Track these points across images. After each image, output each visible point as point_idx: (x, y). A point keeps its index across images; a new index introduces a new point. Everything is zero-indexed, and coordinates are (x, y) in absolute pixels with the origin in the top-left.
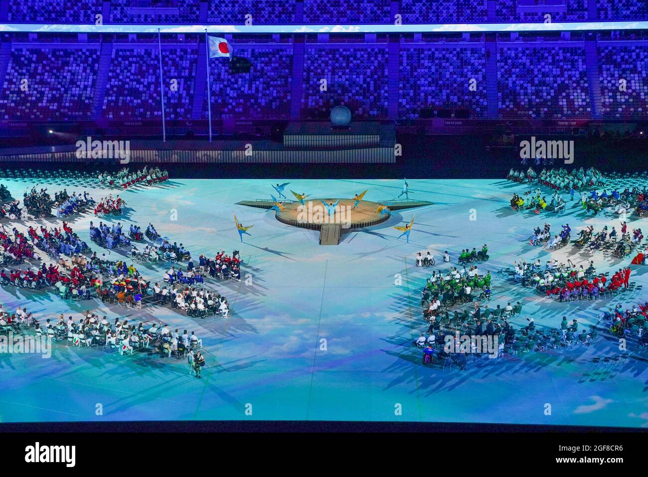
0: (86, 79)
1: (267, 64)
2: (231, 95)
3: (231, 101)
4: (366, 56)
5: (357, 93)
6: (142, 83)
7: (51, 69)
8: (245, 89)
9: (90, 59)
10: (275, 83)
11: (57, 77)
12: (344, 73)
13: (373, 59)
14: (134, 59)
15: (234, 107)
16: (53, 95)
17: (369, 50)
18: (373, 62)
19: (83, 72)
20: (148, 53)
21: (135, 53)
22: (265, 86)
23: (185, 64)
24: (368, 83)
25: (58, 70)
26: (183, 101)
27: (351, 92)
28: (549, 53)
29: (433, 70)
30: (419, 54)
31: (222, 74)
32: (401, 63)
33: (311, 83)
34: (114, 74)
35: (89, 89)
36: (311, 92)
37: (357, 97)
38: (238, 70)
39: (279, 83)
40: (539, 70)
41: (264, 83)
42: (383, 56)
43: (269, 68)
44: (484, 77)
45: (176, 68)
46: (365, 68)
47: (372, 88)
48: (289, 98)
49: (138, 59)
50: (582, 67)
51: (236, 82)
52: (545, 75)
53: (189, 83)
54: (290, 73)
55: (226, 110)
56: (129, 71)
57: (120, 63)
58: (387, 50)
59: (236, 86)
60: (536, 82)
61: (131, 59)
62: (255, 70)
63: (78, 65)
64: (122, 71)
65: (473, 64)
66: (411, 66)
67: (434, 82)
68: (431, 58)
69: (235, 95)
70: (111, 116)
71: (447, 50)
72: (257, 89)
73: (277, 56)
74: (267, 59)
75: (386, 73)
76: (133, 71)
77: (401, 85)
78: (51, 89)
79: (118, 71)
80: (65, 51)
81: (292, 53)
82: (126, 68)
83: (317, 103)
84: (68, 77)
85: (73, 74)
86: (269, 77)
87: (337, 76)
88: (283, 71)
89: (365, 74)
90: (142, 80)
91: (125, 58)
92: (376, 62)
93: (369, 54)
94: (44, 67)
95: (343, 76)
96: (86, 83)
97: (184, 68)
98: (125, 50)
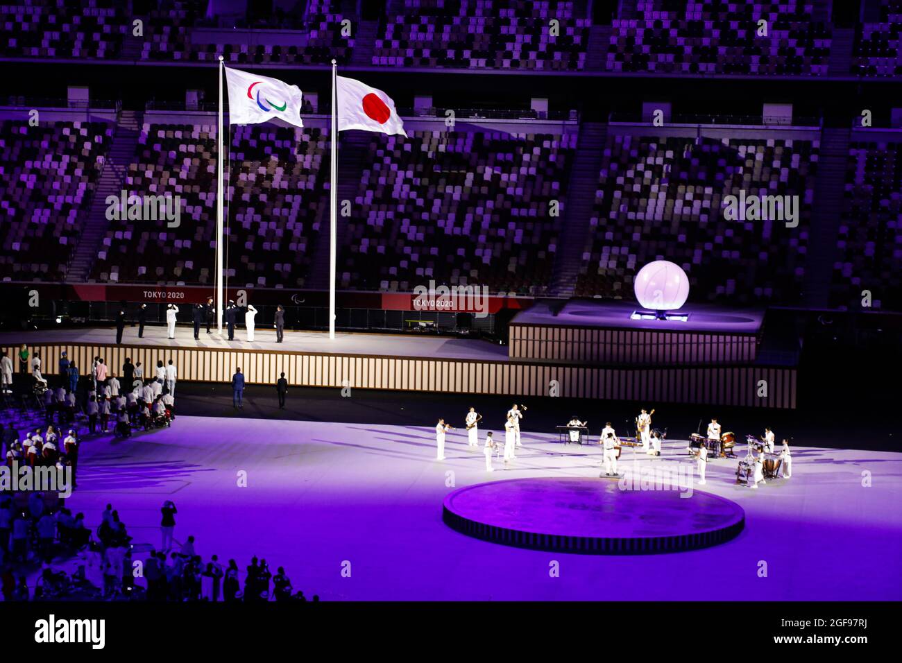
0: (72, 190)
1: (507, 167)
2: (411, 237)
3: (407, 250)
4: (759, 157)
5: (728, 244)
6: (202, 203)
8: (448, 226)
9: (88, 146)
10: (524, 212)
12: (698, 196)
13: (776, 164)
14: (192, 148)
15: (413, 265)
17: (770, 143)
18: (777, 171)
19: (67, 172)
21: (195, 135)
22: (496, 218)
26: (293, 246)
27: (711, 240)
31: (397, 187)
32: (850, 178)
33: (613, 215)
34: (139, 181)
35: (73, 213)
36: (609, 236)
37: (725, 254)
38: (435, 180)
41: (495, 211)
42: (804, 159)
43: (514, 177)
48: (552, 248)
49: (201, 148)
51: (428, 205)
53: (313, 206)
54: (563, 191)
55: (393, 271)
56: (174, 175)
57: (156, 156)
58: (816, 144)
59: (425, 216)
61: (183, 148)
62: (479, 180)
63: (57, 159)
64: (157, 174)
66: (877, 184)
69: (420, 236)
70: (114, 276)
72: (476, 226)
73: (537, 151)
74: (509, 157)
75: (808, 200)
76: (183, 175)
77: (844, 229)
79: (149, 174)
81: (573, 145)
82: (168, 167)
83: (622, 263)
84: (30, 185)
85: (42, 178)
86: (507, 197)
87: (679, 203)
88: (547, 184)
90: (202, 196)
91: (170, 144)
92: (785, 171)
93: (769, 154)
95: (697, 204)
96: (69, 199)
98: (173, 128)
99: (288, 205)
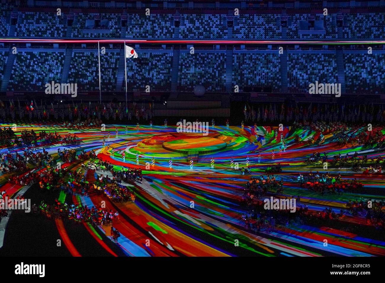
0: (58, 69)
1: (158, 61)
2: (138, 78)
3: (138, 81)
4: (214, 57)
5: (209, 78)
6: (89, 71)
7: (38, 63)
8: (147, 75)
9: (60, 58)
10: (163, 71)
11: (41, 68)
12: (201, 67)
13: (217, 59)
14: (85, 58)
15: (140, 85)
16: (39, 78)
17: (216, 54)
18: (218, 61)
19: (56, 65)
20: (92, 55)
21: (85, 55)
22: (157, 73)
23: (113, 60)
24: (215, 73)
25: (42, 63)
26: (111, 81)
27: (205, 77)
28: (316, 56)
29: (251, 65)
30: (243, 56)
31: (134, 66)
32: (233, 61)
33: (183, 72)
34: (73, 66)
35: (59, 74)
36: (183, 77)
37: (209, 80)
38: (142, 64)
39: (165, 71)
40: (311, 66)
42: (223, 57)
43: (160, 63)
44: (280, 70)
45: (108, 63)
46: (213, 64)
47: (217, 75)
48: (170, 80)
49: (87, 58)
50: (334, 65)
51: (141, 71)
52: (314, 69)
53: (115, 71)
54: (171, 66)
55: (135, 86)
56: (81, 65)
57: (76, 60)
58: (226, 54)
59: (141, 73)
60: (309, 72)
61: (82, 58)
62: (152, 64)
63: (53, 61)
64: (77, 65)
65: (273, 63)
66: (239, 63)
67: (252, 72)
68: (250, 59)
69: (141, 78)
71: (259, 54)
72: (153, 75)
73: (164, 57)
74: (158, 58)
75: (225, 67)
76: (84, 65)
77: (233, 74)
78: (38, 74)
79: (75, 64)
80: (46, 53)
81: (172, 56)
82: (80, 63)
83: (186, 83)
84: (48, 68)
85: (50, 66)
86: (159, 68)
87: (197, 68)
88: (167, 65)
89: (213, 67)
90: (89, 70)
91: (79, 57)
92: (219, 61)
93: (216, 56)
94: (34, 62)
95: (201, 68)
96: (57, 71)
97: (112, 63)
98: (80, 53)
99: (109, 71)
